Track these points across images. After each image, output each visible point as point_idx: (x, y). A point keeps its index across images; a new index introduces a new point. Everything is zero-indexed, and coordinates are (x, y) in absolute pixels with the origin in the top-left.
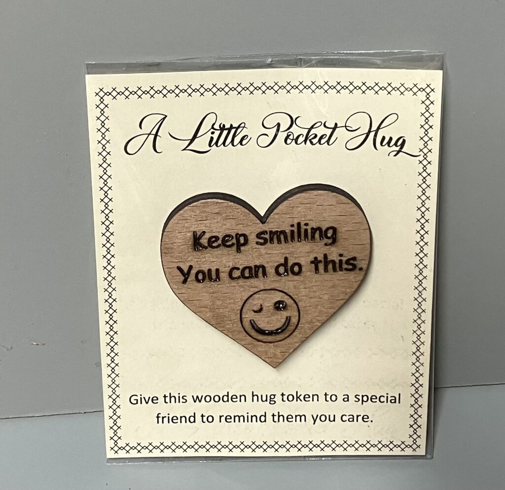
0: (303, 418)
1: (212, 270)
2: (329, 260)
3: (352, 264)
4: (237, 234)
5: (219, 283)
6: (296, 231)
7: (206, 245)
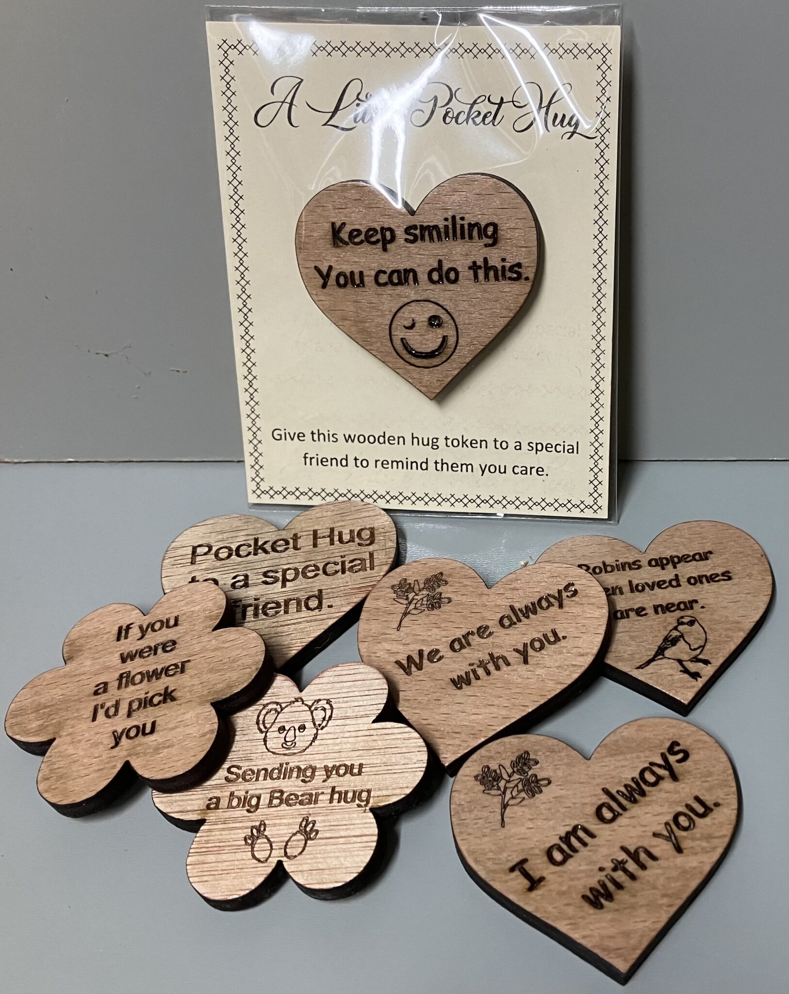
0: (470, 467)
1: (355, 272)
2: (489, 265)
3: (516, 272)
4: (382, 229)
5: (364, 289)
6: (450, 226)
7: (347, 240)
